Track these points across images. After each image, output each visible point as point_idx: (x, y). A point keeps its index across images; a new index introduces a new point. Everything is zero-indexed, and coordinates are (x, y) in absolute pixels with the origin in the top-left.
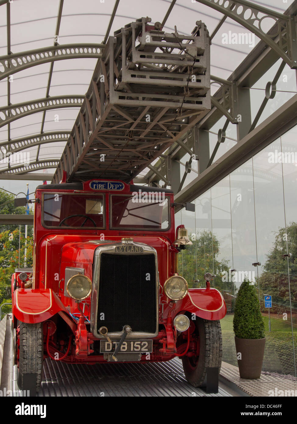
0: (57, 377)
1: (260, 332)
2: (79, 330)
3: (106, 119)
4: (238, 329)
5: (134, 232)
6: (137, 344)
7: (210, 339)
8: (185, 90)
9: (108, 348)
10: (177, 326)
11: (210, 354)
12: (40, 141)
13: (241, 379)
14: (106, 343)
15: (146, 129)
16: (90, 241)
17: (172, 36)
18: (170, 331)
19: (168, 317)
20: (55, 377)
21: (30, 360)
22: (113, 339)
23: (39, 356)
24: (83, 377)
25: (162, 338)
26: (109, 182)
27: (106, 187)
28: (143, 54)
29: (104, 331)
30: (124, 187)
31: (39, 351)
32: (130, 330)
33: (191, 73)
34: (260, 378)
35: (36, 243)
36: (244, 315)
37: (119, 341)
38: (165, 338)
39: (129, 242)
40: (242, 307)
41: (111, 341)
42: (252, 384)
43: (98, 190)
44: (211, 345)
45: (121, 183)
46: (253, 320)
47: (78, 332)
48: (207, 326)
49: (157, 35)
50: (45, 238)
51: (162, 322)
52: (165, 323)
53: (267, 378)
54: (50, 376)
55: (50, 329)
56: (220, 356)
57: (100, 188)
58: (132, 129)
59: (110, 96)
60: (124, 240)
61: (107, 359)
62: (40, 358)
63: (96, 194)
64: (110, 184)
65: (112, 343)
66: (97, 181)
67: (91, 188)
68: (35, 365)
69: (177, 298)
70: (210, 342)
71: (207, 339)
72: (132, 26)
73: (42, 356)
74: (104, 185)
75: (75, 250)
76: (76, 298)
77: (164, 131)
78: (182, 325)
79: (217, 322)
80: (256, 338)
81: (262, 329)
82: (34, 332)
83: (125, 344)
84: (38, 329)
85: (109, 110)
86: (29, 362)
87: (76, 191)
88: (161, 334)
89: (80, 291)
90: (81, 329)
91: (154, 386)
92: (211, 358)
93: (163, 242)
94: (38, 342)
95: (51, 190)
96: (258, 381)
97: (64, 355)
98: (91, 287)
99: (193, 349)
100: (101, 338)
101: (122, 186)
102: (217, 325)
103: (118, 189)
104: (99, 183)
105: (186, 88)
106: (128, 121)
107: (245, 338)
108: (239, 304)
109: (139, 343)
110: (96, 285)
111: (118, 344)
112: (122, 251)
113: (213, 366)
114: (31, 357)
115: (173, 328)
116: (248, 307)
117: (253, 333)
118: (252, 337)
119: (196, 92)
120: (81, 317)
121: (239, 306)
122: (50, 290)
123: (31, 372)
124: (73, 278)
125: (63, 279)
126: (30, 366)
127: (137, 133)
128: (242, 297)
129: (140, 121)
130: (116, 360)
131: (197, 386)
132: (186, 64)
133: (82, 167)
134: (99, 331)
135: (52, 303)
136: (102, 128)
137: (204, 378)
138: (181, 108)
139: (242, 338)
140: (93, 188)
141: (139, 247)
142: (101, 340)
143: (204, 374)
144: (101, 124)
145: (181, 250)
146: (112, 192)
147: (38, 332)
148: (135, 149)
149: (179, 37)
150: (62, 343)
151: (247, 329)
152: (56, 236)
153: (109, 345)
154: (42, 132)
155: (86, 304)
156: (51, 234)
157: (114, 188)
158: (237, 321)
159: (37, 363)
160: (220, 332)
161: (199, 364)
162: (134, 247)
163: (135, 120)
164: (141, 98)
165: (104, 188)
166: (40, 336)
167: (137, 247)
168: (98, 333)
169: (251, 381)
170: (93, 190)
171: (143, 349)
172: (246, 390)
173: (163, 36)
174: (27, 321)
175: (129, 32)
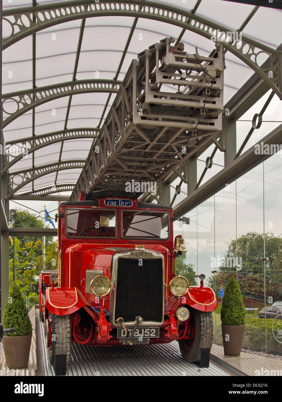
0: (80, 355)
1: (242, 320)
2: (100, 320)
3: (126, 140)
4: (225, 318)
5: (140, 241)
6: (147, 331)
7: (204, 326)
8: (201, 110)
9: (124, 334)
10: (179, 316)
11: (203, 338)
12: (58, 168)
13: (226, 356)
14: (122, 330)
15: (159, 150)
16: (105, 248)
17: (193, 57)
18: (173, 320)
19: (171, 309)
20: (79, 355)
21: (61, 344)
22: (128, 327)
23: (68, 341)
24: (101, 355)
25: (167, 326)
26: (120, 200)
27: (118, 204)
28: (166, 75)
29: (121, 321)
30: (132, 204)
31: (68, 337)
32: (142, 320)
33: (209, 94)
34: (240, 355)
35: (61, 251)
36: (230, 307)
37: (133, 329)
38: (169, 326)
39: (142, 249)
40: (229, 301)
41: (126, 329)
42: (235, 360)
43: (111, 206)
44: (205, 331)
45: (130, 200)
46: (237, 311)
47: (99, 322)
48: (202, 316)
49: (180, 56)
50: (68, 246)
51: (166, 313)
52: (169, 314)
53: (246, 355)
54: (74, 355)
55: (76, 319)
56: (212, 339)
57: (112, 205)
58: (147, 150)
59: (134, 116)
60: (137, 247)
61: (122, 343)
62: (69, 342)
63: (110, 210)
64: (121, 202)
65: (127, 331)
66: (110, 199)
67: (105, 204)
68: (65, 348)
69: (180, 295)
70: (204, 329)
71: (201, 326)
72: (156, 47)
73: (70, 341)
74: (116, 202)
75: (93, 255)
76: (98, 295)
77: (175, 152)
78: (183, 316)
79: (210, 313)
80: (239, 325)
81: (244, 318)
82: (64, 322)
83: (137, 331)
84: (67, 320)
85: (130, 131)
86: (60, 346)
87: (94, 207)
88: (166, 323)
89: (101, 289)
90: (102, 320)
91: (157, 362)
92: (204, 341)
93: (164, 248)
94: (67, 330)
95: (73, 206)
96: (239, 357)
97: (87, 340)
98: (110, 286)
99: (189, 333)
100: (118, 326)
101: (131, 203)
102: (210, 315)
103: (127, 205)
104: (112, 200)
105: (202, 109)
106: (146, 142)
107: (231, 324)
108: (226, 298)
109: (149, 330)
110: (114, 284)
111: (132, 331)
112: (135, 256)
113: (206, 347)
114: (62, 342)
115: (176, 318)
116: (234, 301)
117: (237, 321)
118: (236, 324)
119: (210, 114)
120: (101, 310)
121: (226, 300)
122: (75, 288)
123: (62, 353)
124: (95, 279)
125: (84, 279)
126: (61, 349)
127: (151, 155)
128: (229, 293)
129: (156, 142)
130: (131, 344)
131: (191, 362)
132: (204, 86)
133: (98, 187)
134: (116, 321)
135: (78, 299)
136: (122, 149)
137: (198, 356)
138: (195, 128)
139: (228, 325)
140: (107, 205)
141: (149, 253)
142: (118, 328)
143: (198, 353)
144: (121, 145)
145: (179, 255)
146: (123, 208)
147: (67, 322)
148: (146, 170)
149: (200, 58)
150: (85, 330)
151: (232, 318)
152: (78, 244)
153: (124, 332)
154: (60, 160)
155: (105, 300)
156: (73, 243)
157: (125, 204)
158: (224, 311)
159: (66, 346)
160: (212, 320)
161: (195, 346)
162: (146, 253)
163: (152, 141)
164: (160, 118)
165: (116, 204)
166: (69, 325)
167: (148, 253)
168: (116, 322)
169: (234, 358)
170: (107, 206)
171: (152, 335)
172: (232, 365)
173: (185, 57)
174: (57, 313)
175: (153, 53)
